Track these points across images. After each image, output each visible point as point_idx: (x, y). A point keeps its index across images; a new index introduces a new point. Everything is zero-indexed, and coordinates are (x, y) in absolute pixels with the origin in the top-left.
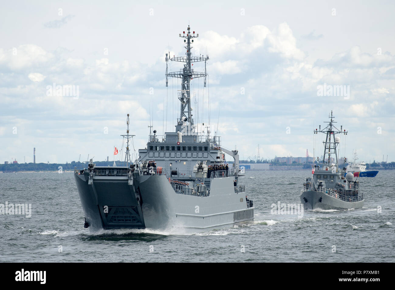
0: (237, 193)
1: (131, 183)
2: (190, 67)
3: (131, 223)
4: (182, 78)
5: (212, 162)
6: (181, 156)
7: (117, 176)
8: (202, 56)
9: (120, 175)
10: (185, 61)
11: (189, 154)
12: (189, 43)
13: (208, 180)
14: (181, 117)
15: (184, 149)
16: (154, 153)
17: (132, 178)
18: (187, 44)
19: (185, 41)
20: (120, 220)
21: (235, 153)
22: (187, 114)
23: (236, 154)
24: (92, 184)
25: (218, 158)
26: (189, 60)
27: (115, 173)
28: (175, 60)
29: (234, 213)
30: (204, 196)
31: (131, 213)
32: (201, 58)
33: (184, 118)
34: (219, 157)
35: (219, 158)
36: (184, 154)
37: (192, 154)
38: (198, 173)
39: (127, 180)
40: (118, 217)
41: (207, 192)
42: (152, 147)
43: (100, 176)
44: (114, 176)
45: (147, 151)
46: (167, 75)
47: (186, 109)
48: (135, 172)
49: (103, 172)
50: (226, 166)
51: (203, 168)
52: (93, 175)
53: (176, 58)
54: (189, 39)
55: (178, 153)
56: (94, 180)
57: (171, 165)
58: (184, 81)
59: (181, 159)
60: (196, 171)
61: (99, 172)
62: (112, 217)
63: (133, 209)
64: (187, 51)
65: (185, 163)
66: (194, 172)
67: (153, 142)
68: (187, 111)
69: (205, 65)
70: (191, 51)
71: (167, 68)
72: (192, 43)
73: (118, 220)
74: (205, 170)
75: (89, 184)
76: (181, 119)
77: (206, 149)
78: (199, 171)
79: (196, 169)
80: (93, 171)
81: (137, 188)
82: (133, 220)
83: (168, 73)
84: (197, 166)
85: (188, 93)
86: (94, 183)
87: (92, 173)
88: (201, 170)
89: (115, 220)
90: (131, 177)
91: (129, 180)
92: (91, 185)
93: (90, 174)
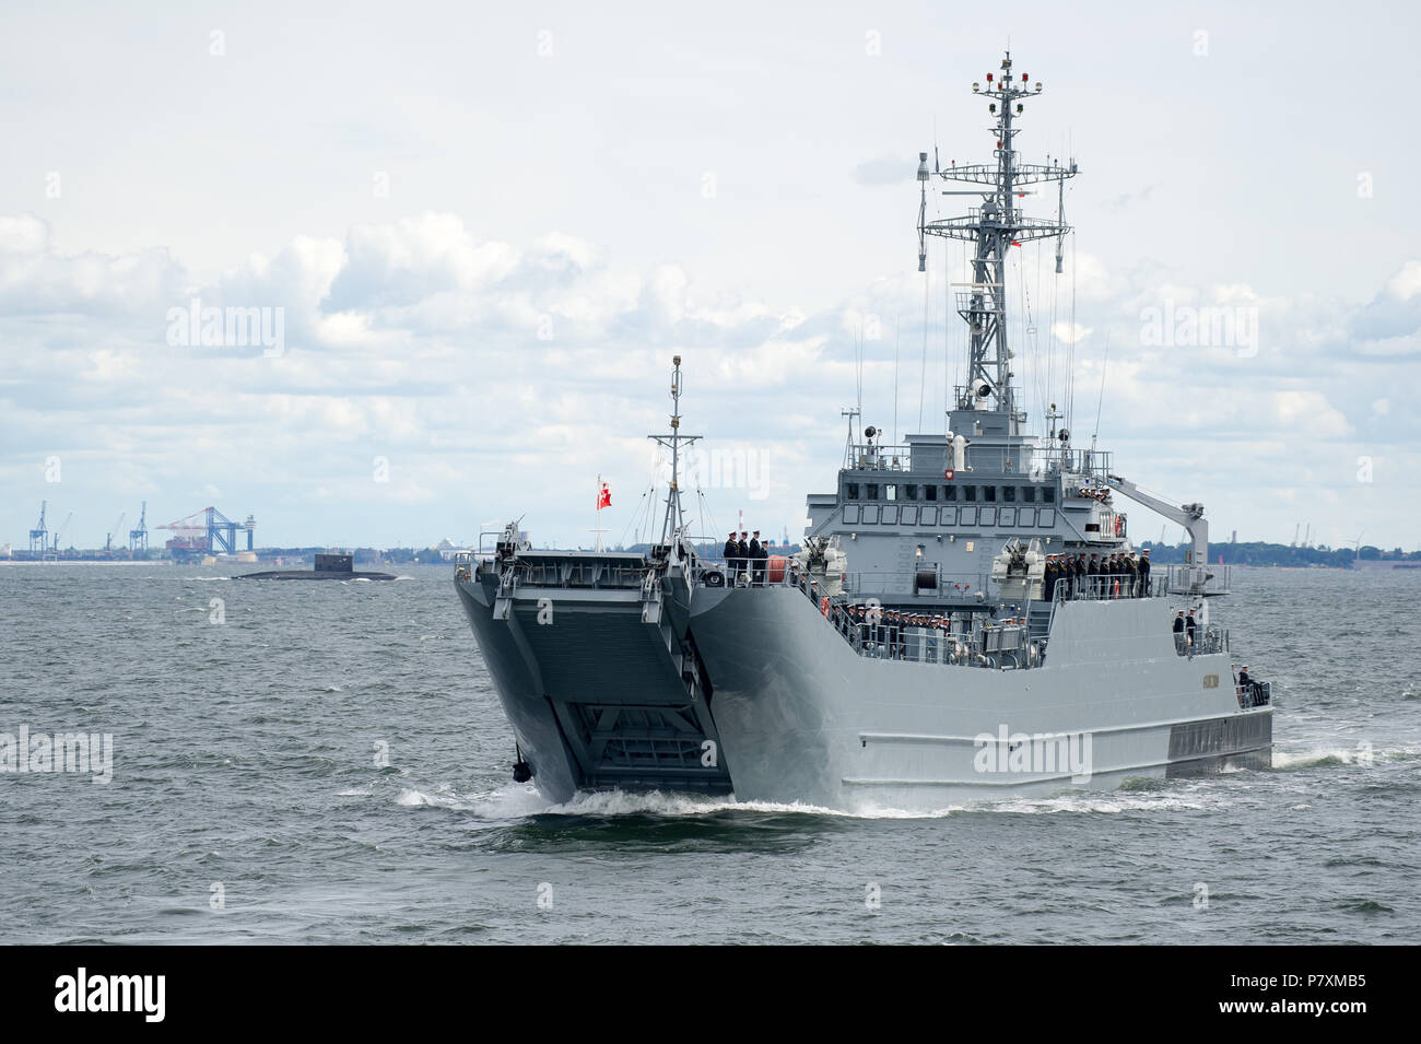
0: (1190, 659)
1: (652, 615)
2: (1009, 202)
3: (654, 766)
4: (976, 240)
5: (1069, 544)
6: (958, 522)
7: (602, 587)
8: (1052, 165)
9: (615, 583)
10: (991, 179)
11: (988, 514)
12: (1006, 115)
13: (1043, 607)
14: (971, 381)
15: (970, 494)
16: (861, 509)
17: (658, 597)
18: (1000, 119)
19: (993, 108)
20: (639, 755)
21: (1194, 513)
22: (992, 371)
23: (1196, 518)
24: (507, 617)
25: (1090, 528)
26: (1008, 174)
27: (596, 576)
28: (958, 177)
29: (1174, 728)
30: (1015, 665)
31: (677, 731)
32: (1051, 170)
33: (979, 384)
34: (1098, 526)
35: (1098, 530)
36: (968, 514)
37: (997, 516)
38: (1008, 582)
39: (640, 605)
40: (629, 743)
41: (1033, 651)
42: (860, 486)
43: (539, 586)
44: (589, 587)
45: (838, 501)
46: (923, 231)
47: (991, 354)
48: (669, 573)
49: (549, 572)
50: (1142, 559)
51: (1028, 565)
52: (512, 584)
53: (961, 170)
54: (1007, 101)
55: (949, 511)
56: (515, 602)
57: (919, 554)
58: (983, 251)
59: (958, 530)
60: (1002, 574)
61: (536, 573)
62: (610, 742)
63: (683, 715)
64: (999, 144)
65: (970, 546)
66: (995, 580)
67: (862, 469)
68: (995, 359)
69: (1061, 195)
70: (1015, 143)
71: (923, 204)
72: (1017, 114)
73: (632, 755)
74: (1036, 571)
75: (495, 617)
76: (970, 388)
77: (1049, 494)
78: (1013, 574)
79: (1003, 568)
80: (512, 568)
81: (683, 634)
82: (685, 756)
83: (926, 224)
84: (1007, 556)
85: (998, 296)
86: (515, 613)
87: (509, 575)
88: (1020, 572)
89: (623, 754)
90: (653, 591)
91: (647, 605)
92: (501, 623)
93: (501, 578)
